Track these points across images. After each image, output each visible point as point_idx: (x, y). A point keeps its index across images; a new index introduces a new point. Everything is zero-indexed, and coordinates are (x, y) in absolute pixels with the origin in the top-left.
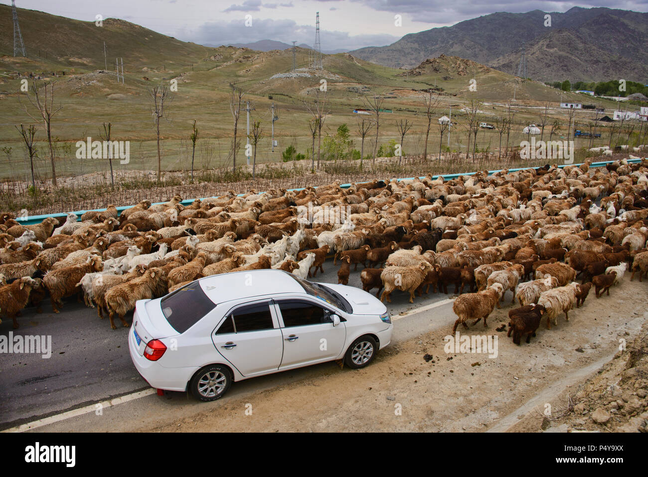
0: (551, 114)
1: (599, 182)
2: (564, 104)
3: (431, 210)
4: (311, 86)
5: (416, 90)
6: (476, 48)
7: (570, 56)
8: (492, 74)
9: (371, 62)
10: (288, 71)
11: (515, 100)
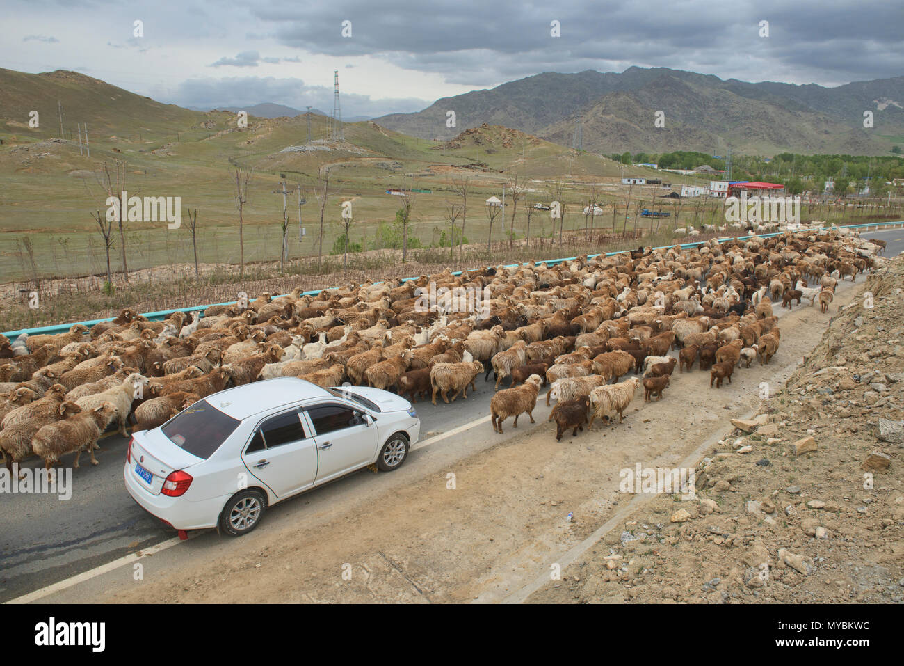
0: (613, 192)
1: (698, 263)
2: (626, 180)
3: (553, 294)
4: (331, 162)
5: (456, 166)
6: (520, 115)
7: (628, 123)
8: (543, 146)
9: (398, 131)
10: (301, 143)
11: (571, 176)
